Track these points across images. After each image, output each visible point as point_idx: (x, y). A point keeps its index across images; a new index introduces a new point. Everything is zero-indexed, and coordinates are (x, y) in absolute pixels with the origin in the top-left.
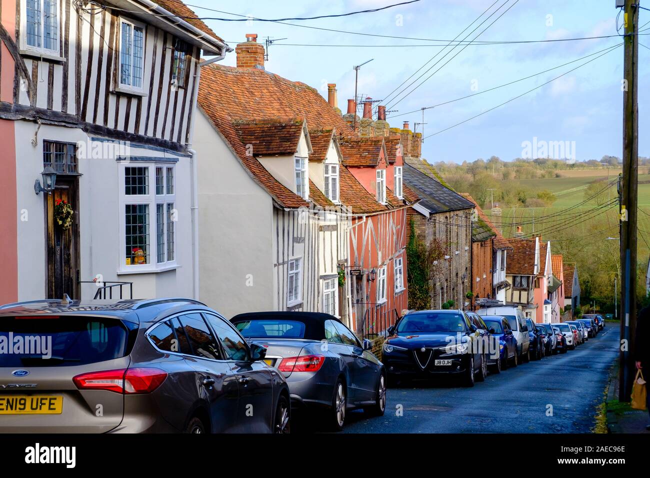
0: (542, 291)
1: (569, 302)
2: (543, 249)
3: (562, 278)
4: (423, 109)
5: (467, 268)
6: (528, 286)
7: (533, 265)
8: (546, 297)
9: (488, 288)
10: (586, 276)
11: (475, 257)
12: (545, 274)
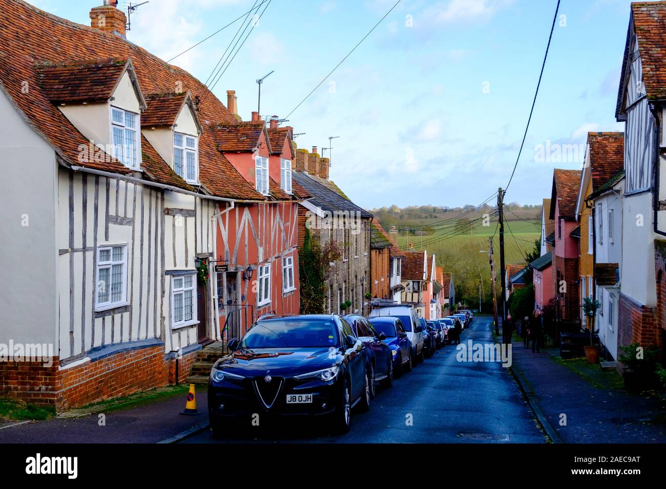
0: (429, 293)
1: (447, 301)
2: (430, 260)
3: (442, 284)
4: (331, 138)
5: (366, 272)
6: (419, 289)
7: (422, 272)
8: (431, 298)
9: (386, 289)
10: (459, 282)
11: (373, 262)
12: (431, 280)
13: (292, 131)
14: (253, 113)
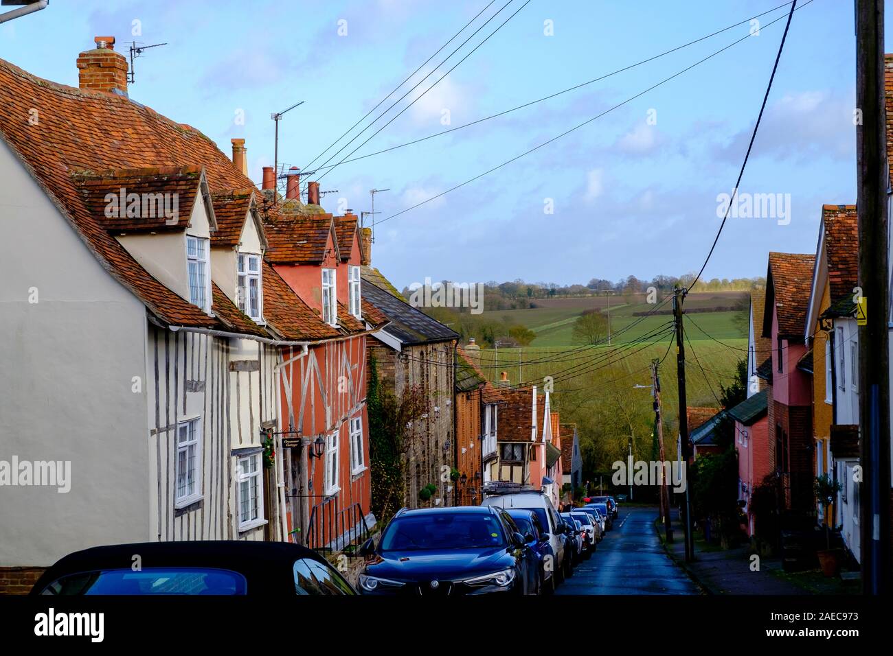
0: (539, 465)
1: (568, 479)
2: (541, 403)
3: (559, 446)
4: (373, 192)
5: (449, 433)
6: (523, 458)
7: (530, 427)
8: (543, 474)
9: (476, 462)
10: (588, 442)
11: (459, 416)
12: (544, 440)
13: (318, 190)
14: (265, 169)
